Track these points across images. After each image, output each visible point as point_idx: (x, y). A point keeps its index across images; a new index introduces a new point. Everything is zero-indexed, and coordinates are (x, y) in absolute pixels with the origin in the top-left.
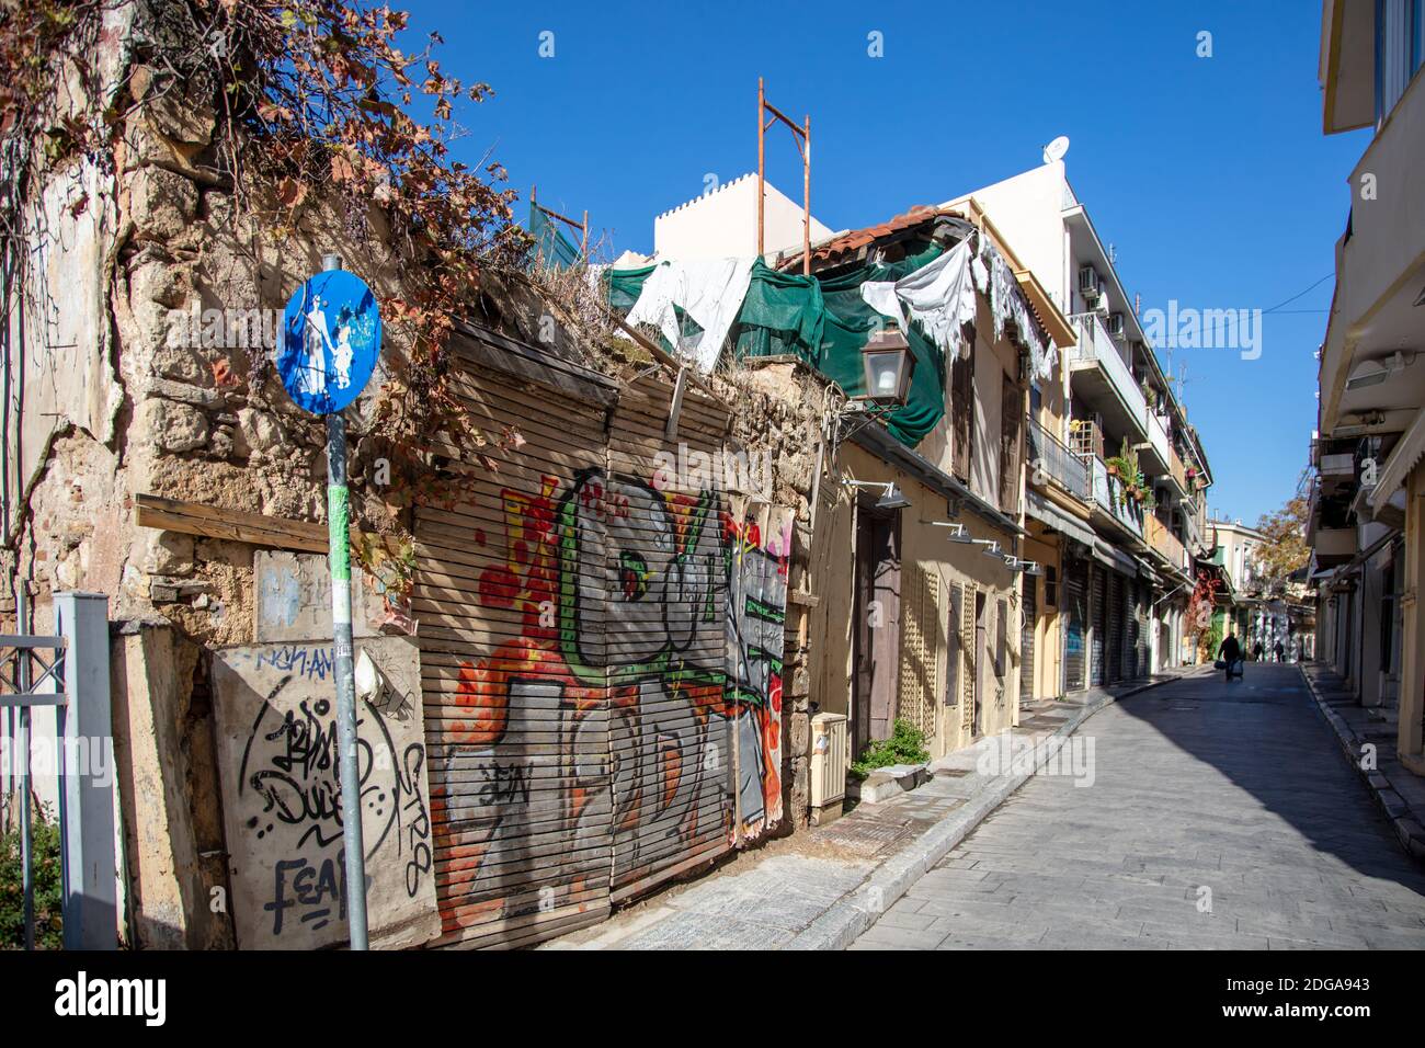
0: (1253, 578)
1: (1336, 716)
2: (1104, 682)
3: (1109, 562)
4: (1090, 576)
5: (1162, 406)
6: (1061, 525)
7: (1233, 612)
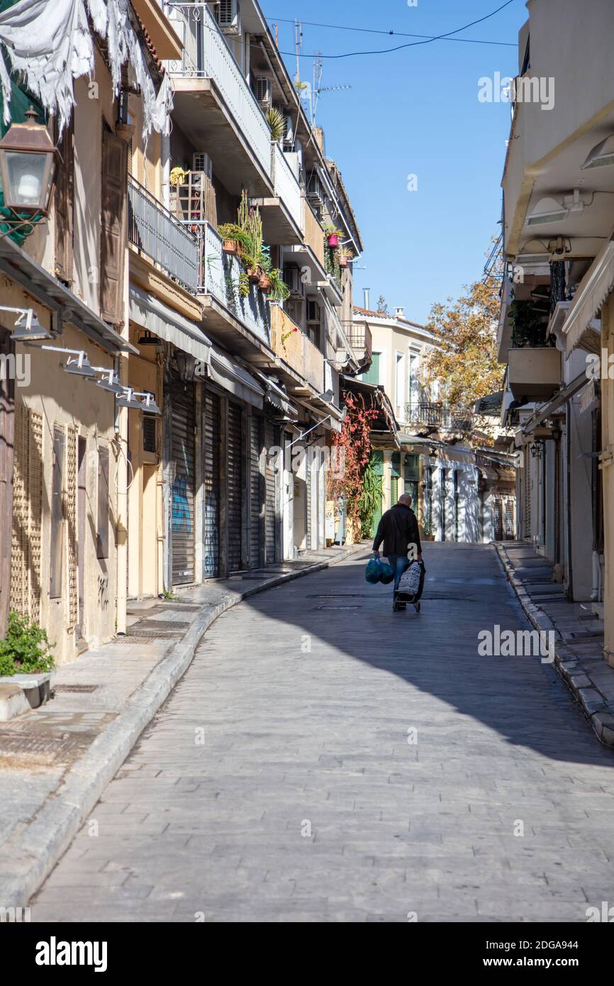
0: (424, 405)
1: (540, 614)
2: (219, 573)
3: (228, 385)
4: (198, 406)
5: (290, 135)
6: (168, 334)
7: (395, 459)
